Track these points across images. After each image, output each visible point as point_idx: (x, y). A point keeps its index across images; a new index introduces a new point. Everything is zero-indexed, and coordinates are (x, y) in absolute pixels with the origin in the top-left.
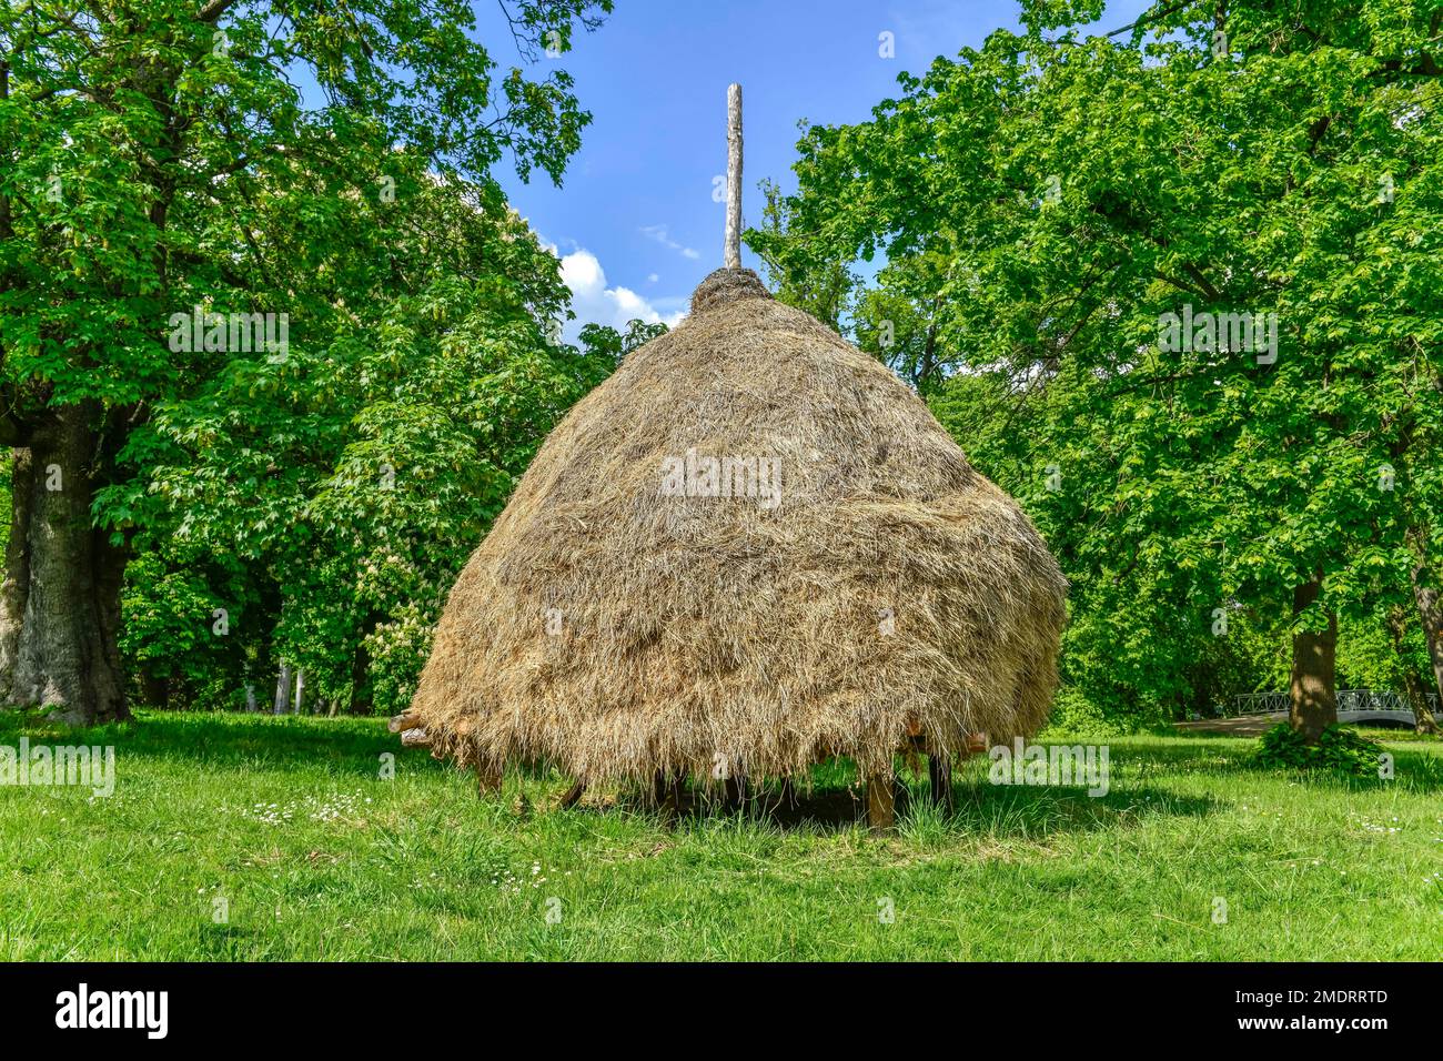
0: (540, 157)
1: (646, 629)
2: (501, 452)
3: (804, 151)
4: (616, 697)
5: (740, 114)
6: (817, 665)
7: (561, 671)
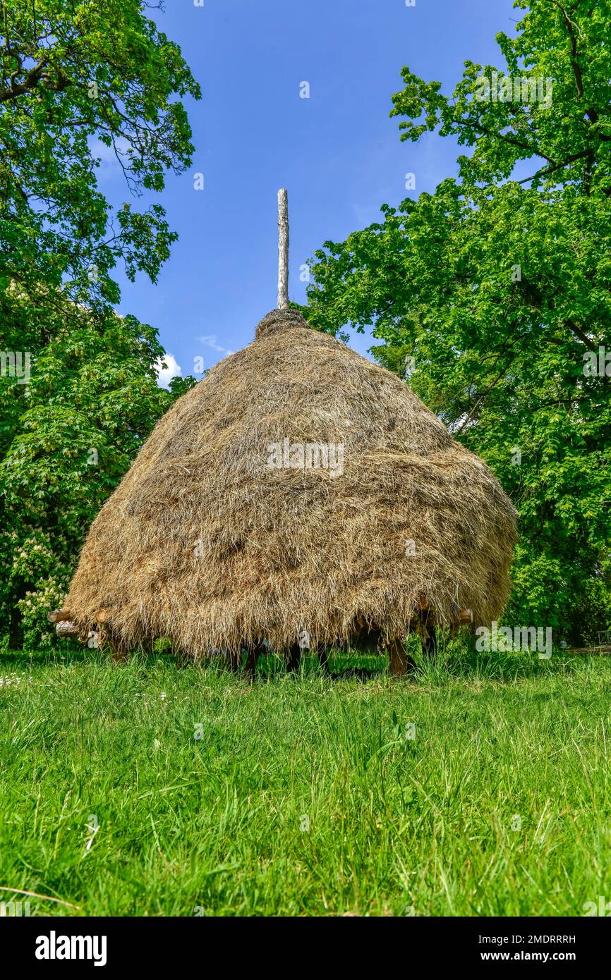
0: (142, 265)
1: (234, 540)
2: (123, 443)
3: (320, 257)
4: (212, 589)
5: (286, 209)
6: (355, 561)
7: (172, 573)
